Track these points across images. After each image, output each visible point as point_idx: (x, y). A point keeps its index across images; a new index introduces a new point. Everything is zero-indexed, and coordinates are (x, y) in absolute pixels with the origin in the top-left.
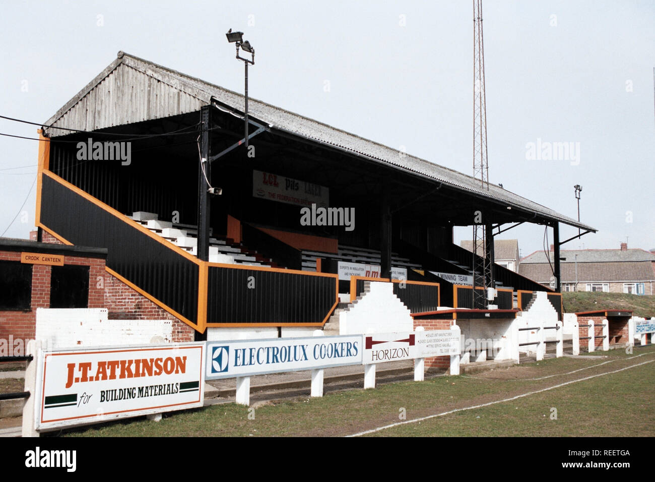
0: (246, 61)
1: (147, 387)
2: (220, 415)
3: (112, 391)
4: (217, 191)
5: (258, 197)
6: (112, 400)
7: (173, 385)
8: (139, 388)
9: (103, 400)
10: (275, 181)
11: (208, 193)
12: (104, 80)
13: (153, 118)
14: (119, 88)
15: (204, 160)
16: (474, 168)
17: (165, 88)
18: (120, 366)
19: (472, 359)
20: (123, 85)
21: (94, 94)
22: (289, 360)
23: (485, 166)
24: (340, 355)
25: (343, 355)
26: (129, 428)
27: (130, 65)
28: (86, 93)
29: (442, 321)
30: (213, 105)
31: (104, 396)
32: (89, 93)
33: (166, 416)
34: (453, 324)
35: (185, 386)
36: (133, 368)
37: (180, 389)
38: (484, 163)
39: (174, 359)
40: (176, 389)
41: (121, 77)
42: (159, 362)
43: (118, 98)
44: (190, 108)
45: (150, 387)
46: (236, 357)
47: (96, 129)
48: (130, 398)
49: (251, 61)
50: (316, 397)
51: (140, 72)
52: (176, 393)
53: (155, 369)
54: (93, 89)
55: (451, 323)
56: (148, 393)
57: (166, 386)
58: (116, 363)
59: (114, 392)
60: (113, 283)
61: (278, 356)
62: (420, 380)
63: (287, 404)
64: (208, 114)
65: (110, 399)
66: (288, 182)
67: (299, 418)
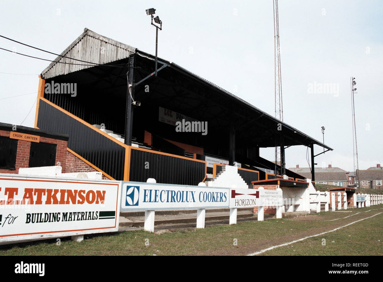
0: (157, 27)
1: (71, 213)
2: (131, 238)
3: (38, 214)
4: (138, 103)
5: (162, 121)
6: (37, 222)
7: (93, 212)
8: (63, 213)
9: (28, 221)
10: (171, 114)
11: (132, 105)
12: (76, 45)
13: (102, 63)
14: (84, 48)
15: (130, 85)
16: (275, 112)
17: (109, 46)
18: (46, 193)
19: (286, 210)
20: (86, 47)
21: (70, 53)
22: (182, 201)
23: (281, 111)
24: (216, 200)
25: (218, 201)
26: (52, 247)
27: (90, 35)
28: (66, 53)
29: (271, 186)
30: (137, 54)
31: (30, 218)
32: (67, 53)
33: (88, 238)
34: (278, 188)
35: (104, 214)
36: (58, 196)
37: (100, 216)
38: (281, 109)
39: (95, 192)
40: (96, 216)
41: (86, 42)
42: (82, 193)
43: (83, 54)
44: (123, 56)
45: (74, 213)
46: (145, 196)
47: (70, 72)
48: (55, 221)
49: (160, 28)
50: (200, 228)
51: (96, 38)
52: (96, 219)
53: (78, 198)
54: (69, 51)
55: (276, 187)
56: (71, 217)
57: (88, 214)
58: (44, 190)
59: (39, 215)
60: (75, 160)
61: (175, 197)
62: (262, 220)
63: (181, 232)
64: (133, 59)
65: (36, 221)
66: (178, 115)
67: (192, 242)
